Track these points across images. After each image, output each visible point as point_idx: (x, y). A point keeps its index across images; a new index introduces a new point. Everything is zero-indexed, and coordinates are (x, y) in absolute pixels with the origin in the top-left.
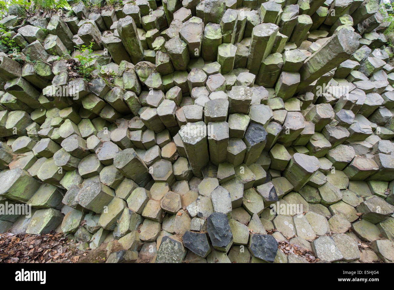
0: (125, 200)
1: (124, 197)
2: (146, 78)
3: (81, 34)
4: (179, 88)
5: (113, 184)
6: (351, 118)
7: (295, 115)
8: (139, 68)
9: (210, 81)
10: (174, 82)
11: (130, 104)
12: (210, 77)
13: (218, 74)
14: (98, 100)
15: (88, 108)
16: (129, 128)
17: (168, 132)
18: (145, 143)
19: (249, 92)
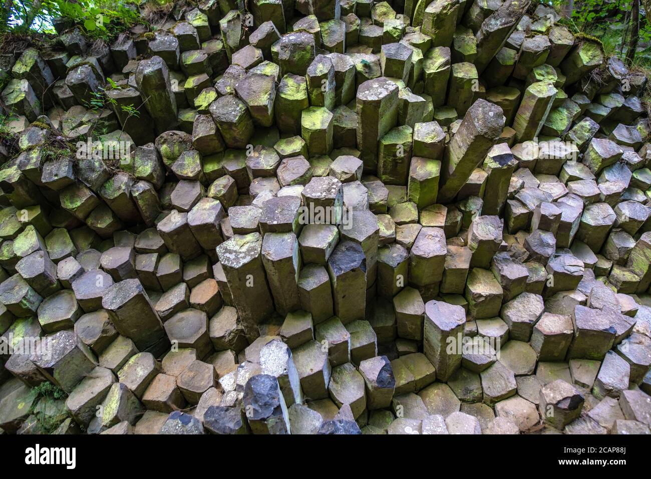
0: (115, 372)
1: (113, 367)
2: (173, 158)
3: (72, 83)
4: (231, 178)
5: (96, 342)
6: (548, 245)
7: (432, 233)
8: (164, 143)
9: (284, 167)
10: (223, 168)
11: (140, 202)
12: (284, 161)
13: (299, 157)
14: (88, 193)
15: (68, 208)
16: (134, 248)
17: (207, 259)
18: (161, 276)
19: (334, 186)
